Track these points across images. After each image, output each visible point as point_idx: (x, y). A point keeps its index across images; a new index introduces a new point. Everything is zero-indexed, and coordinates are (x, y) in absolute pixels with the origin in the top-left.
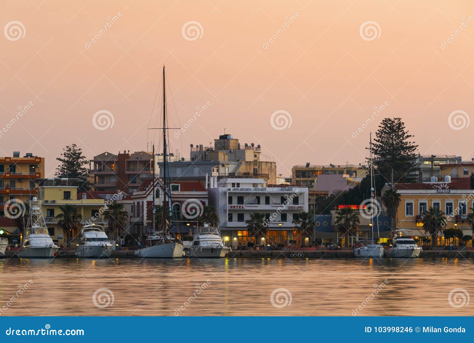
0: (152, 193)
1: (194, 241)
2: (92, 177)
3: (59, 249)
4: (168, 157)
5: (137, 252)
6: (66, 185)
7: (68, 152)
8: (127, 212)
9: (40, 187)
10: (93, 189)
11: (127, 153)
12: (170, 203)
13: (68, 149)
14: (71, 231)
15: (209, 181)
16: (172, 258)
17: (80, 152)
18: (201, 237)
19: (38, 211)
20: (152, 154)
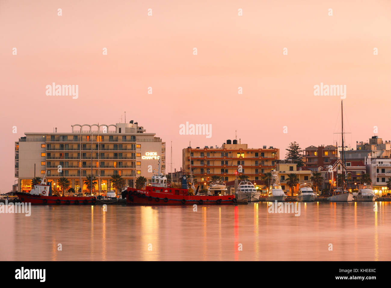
0: (336, 167)
1: (358, 192)
2: (304, 159)
3: (288, 197)
4: (345, 148)
5: (328, 198)
6: (291, 163)
7: (292, 146)
8: (323, 177)
9: (277, 164)
10: (305, 165)
11: (323, 146)
12: (346, 172)
13: (292, 144)
14: (294, 188)
15: (366, 160)
16: (347, 201)
17: (298, 145)
18: (362, 190)
19: (276, 177)
20: (336, 146)
